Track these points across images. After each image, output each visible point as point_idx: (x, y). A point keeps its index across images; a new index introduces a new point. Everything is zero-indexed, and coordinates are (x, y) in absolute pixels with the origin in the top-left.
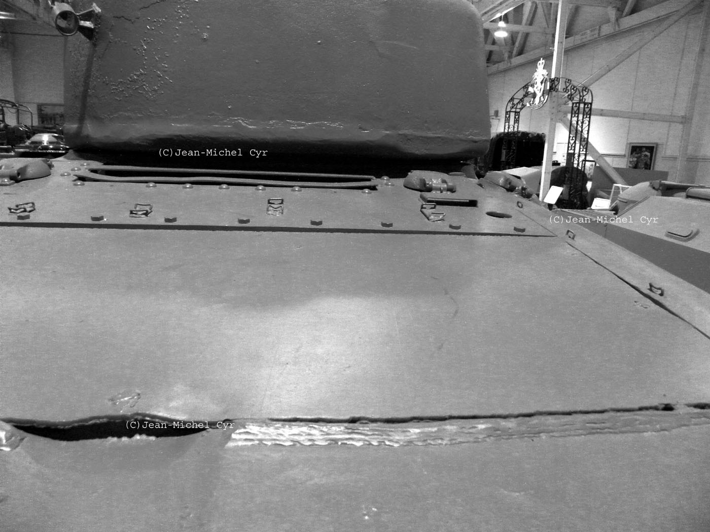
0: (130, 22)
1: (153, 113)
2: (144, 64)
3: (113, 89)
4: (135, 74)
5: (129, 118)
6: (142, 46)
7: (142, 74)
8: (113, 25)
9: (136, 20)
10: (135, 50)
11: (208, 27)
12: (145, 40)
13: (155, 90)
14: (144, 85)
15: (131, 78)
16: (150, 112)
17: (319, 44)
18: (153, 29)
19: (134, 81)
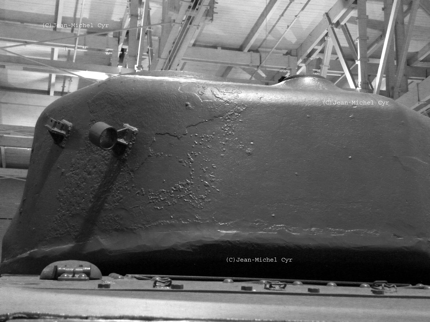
0: (176, 138)
1: (200, 220)
2: (191, 175)
3: (153, 199)
4: (180, 184)
5: (172, 225)
6: (190, 159)
7: (188, 184)
8: (154, 141)
9: (183, 136)
10: (180, 162)
11: (252, 143)
12: (192, 154)
13: (202, 198)
14: (191, 194)
15: (175, 188)
16: (197, 219)
17: (350, 159)
18: (200, 144)
19: (180, 190)
